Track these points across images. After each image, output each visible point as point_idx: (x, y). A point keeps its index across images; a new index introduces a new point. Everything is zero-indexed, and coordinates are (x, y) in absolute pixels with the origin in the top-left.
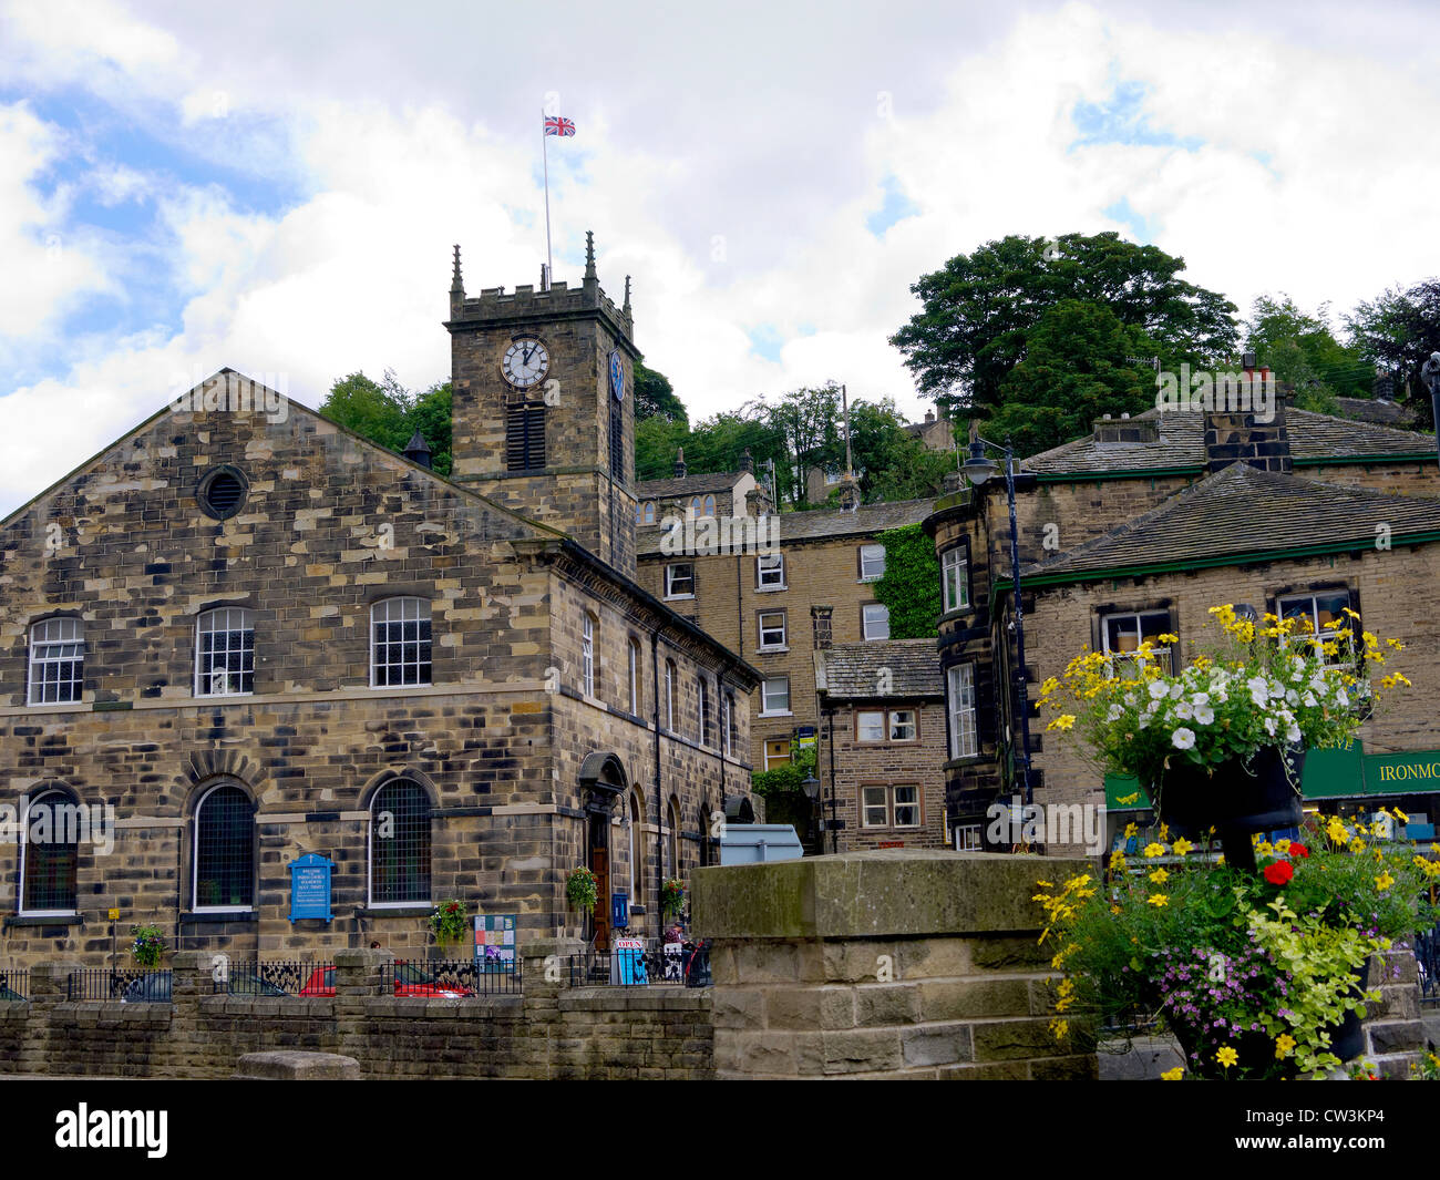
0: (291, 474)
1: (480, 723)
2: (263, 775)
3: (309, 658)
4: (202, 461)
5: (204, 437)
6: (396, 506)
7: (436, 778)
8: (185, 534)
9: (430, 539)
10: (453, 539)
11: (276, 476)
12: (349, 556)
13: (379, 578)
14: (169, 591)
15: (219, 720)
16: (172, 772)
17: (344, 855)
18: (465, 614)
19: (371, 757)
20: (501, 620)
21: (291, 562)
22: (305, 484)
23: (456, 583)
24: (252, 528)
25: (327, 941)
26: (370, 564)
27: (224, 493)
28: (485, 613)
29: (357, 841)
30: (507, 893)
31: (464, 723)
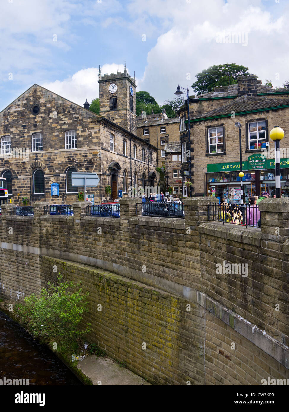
0: (49, 105)
1: (87, 156)
2: (45, 167)
3: (53, 143)
4: (31, 103)
5: (31, 98)
6: (69, 111)
7: (78, 167)
8: (29, 119)
9: (76, 118)
10: (81, 118)
11: (46, 106)
12: (60, 122)
13: (66, 126)
14: (26, 130)
15: (37, 156)
16: (28, 167)
17: (61, 183)
18: (83, 134)
19: (66, 163)
20: (90, 135)
21: (49, 124)
22: (51, 108)
23: (81, 127)
24: (41, 117)
25: (58, 200)
26: (64, 124)
27: (36, 110)
28: (87, 133)
29: (63, 180)
30: (92, 190)
31: (83, 156)
